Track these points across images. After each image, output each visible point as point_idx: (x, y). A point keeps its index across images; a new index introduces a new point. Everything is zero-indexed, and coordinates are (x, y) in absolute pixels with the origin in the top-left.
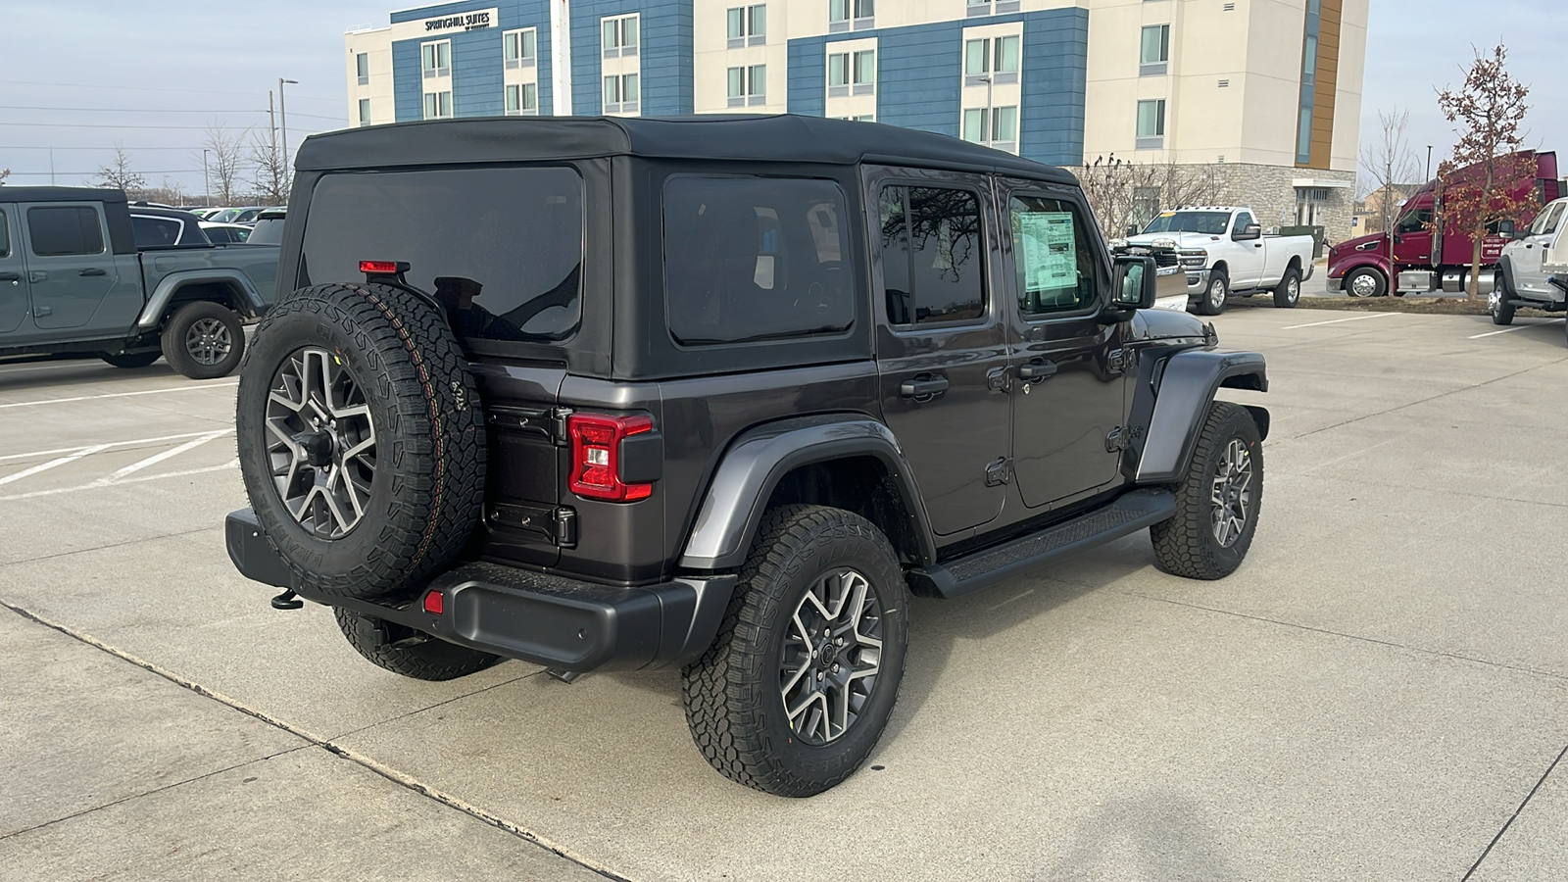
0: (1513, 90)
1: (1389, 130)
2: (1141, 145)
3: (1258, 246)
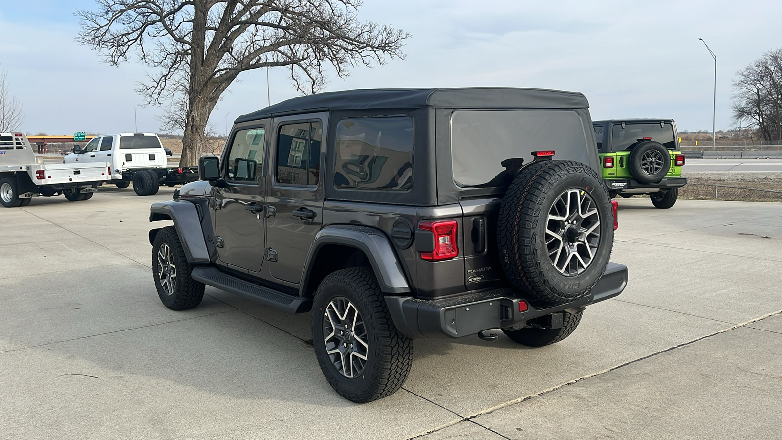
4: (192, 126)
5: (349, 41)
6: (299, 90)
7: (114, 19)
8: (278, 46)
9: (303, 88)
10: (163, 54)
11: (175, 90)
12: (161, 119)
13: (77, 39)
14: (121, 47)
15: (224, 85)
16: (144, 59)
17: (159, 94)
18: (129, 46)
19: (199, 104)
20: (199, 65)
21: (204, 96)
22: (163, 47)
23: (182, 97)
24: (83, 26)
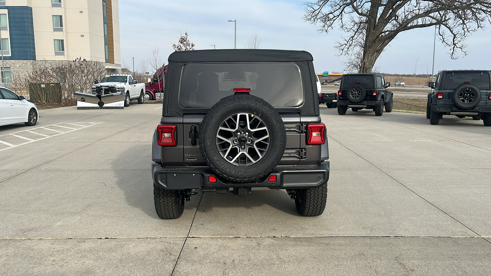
0: (191, 45)
1: (154, 53)
2: (57, 54)
3: (135, 86)
4: (364, 68)
5: (486, 5)
6: (444, 42)
7: (323, 5)
8: (429, 13)
9: (447, 41)
10: (353, 24)
11: (355, 45)
12: (345, 64)
13: (303, 18)
14: (330, 21)
15: (387, 42)
16: (342, 28)
17: (348, 49)
18: (334, 20)
19: (369, 54)
20: (372, 29)
21: (373, 49)
22: (353, 19)
23: (358, 50)
24: (306, 11)
